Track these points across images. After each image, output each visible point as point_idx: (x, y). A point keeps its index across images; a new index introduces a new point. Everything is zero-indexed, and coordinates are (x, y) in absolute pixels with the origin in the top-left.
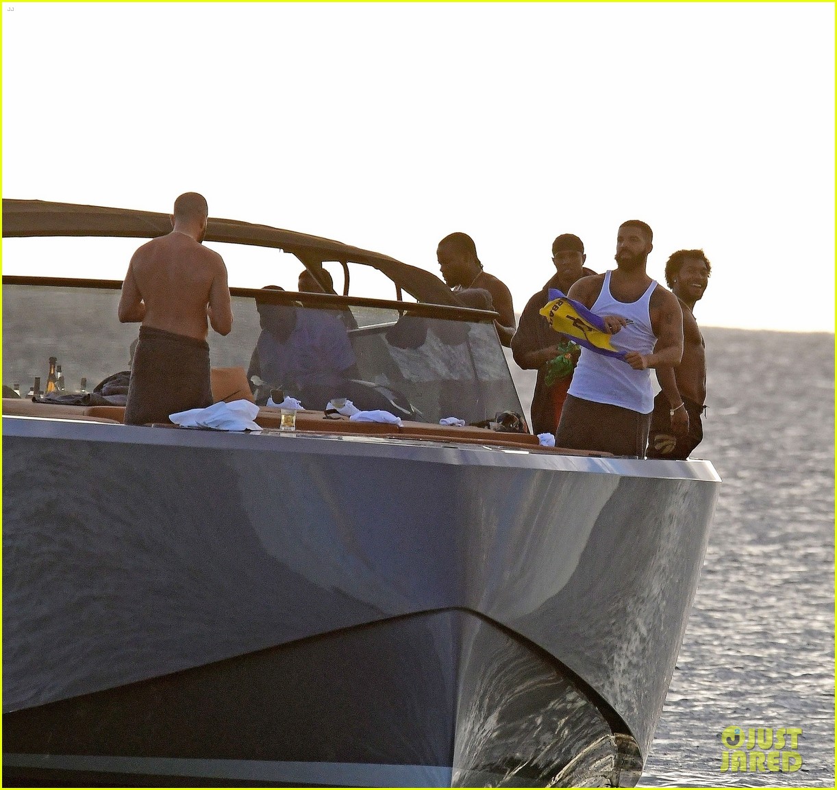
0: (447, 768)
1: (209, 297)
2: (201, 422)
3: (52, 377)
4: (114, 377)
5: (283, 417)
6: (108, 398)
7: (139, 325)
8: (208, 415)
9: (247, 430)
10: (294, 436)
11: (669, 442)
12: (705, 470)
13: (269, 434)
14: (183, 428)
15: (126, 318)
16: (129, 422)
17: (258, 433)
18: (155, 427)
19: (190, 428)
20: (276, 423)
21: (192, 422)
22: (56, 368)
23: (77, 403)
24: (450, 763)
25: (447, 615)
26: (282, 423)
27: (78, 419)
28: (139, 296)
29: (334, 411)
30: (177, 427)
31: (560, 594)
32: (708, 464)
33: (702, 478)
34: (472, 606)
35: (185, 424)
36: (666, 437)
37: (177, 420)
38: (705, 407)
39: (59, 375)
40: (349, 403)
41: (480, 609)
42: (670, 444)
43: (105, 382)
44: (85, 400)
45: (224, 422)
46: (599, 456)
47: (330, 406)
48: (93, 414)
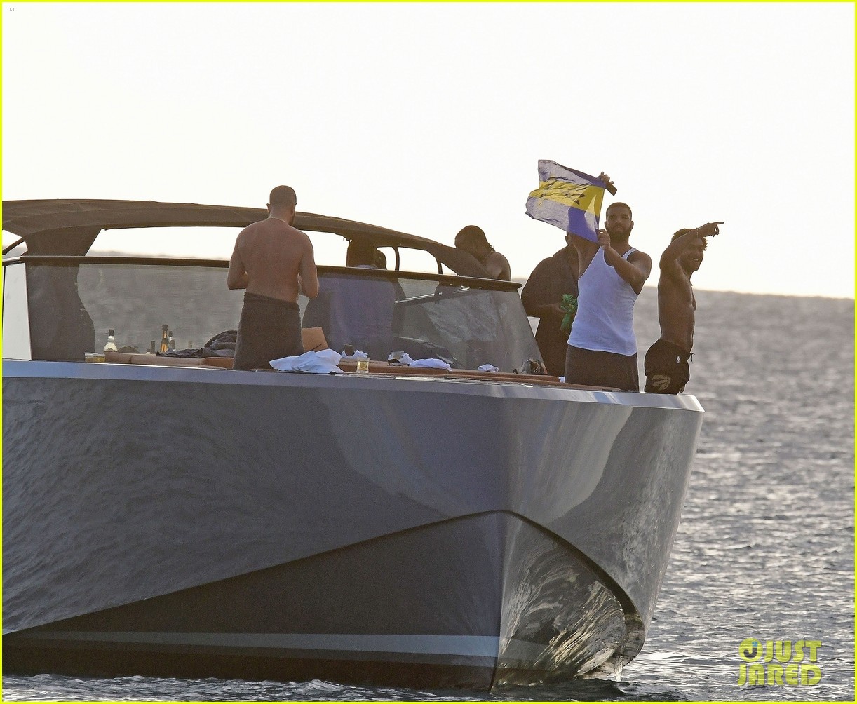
0: (495, 638)
1: (299, 270)
2: (295, 367)
3: (165, 341)
4: (220, 336)
5: (359, 364)
6: (216, 352)
7: (244, 291)
8: (301, 361)
9: (331, 373)
10: (368, 376)
11: (664, 381)
12: (691, 402)
13: (350, 375)
14: (280, 372)
15: (233, 286)
16: (236, 368)
17: (341, 375)
18: (259, 371)
19: (286, 372)
20: (353, 369)
21: (289, 368)
22: (168, 333)
23: (192, 356)
24: (497, 633)
25: (494, 516)
26: (358, 368)
27: (195, 366)
28: (243, 269)
29: (396, 361)
30: (276, 371)
31: (587, 501)
32: (694, 399)
33: (688, 408)
34: (513, 509)
35: (282, 369)
36: (661, 377)
37: (276, 365)
38: (692, 354)
39: (170, 339)
40: (406, 355)
41: (520, 512)
42: (666, 381)
43: (213, 339)
44: (199, 354)
45: (314, 367)
46: (611, 391)
47: (391, 357)
48: (207, 363)
